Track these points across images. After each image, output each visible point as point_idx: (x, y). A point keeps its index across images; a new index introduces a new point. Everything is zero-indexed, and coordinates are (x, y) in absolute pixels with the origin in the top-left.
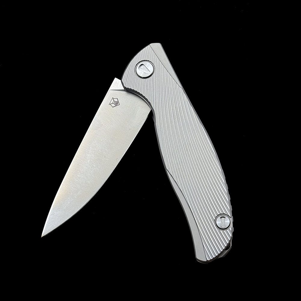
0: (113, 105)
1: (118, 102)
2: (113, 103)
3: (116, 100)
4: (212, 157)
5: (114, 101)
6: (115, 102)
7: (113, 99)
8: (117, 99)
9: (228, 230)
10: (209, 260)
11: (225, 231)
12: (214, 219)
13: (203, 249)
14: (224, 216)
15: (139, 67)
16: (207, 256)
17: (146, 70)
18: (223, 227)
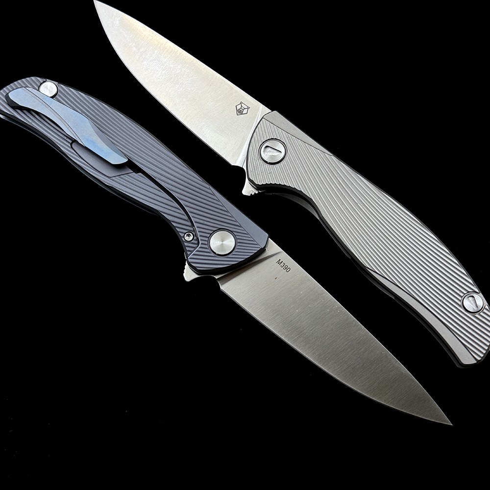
0: (239, 107)
1: (242, 114)
2: (242, 106)
3: (245, 111)
5: (245, 109)
6: (243, 110)
7: (248, 108)
8: (247, 113)
9: (485, 311)
10: (479, 359)
11: (482, 314)
12: (460, 303)
13: (465, 349)
14: (470, 294)
15: (264, 152)
16: (474, 355)
17: (275, 151)
18: (476, 309)
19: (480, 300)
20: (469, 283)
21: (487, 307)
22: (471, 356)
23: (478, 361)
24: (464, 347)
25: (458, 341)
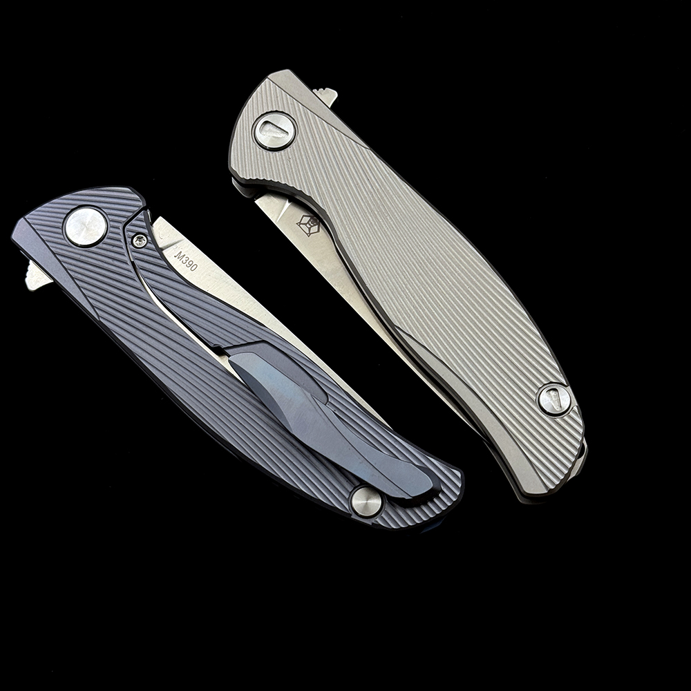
4: (485, 272)
7: (299, 224)
9: (571, 414)
10: (552, 487)
11: (566, 418)
12: (534, 398)
13: (532, 468)
14: (552, 387)
15: (261, 130)
16: (545, 480)
17: (279, 131)
18: (558, 410)
19: (566, 397)
20: (552, 369)
21: (575, 408)
22: (540, 481)
23: (550, 490)
24: (530, 466)
25: (523, 456)
